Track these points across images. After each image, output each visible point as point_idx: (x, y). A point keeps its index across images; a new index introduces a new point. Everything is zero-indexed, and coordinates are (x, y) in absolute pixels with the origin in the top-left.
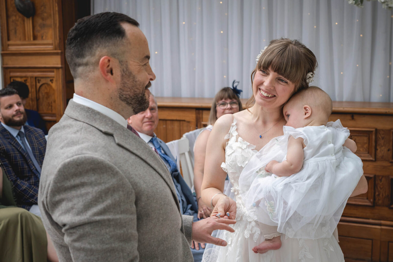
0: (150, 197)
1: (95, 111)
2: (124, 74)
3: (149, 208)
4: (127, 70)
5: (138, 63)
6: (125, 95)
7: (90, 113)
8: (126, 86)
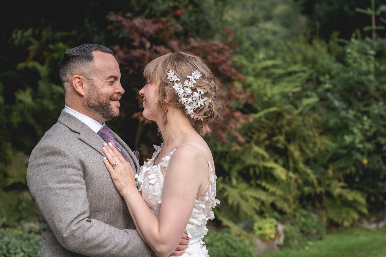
0: (94, 178)
1: (73, 117)
2: (91, 88)
3: (94, 186)
4: (93, 86)
5: (102, 80)
6: (91, 103)
7: (70, 118)
8: (92, 97)
